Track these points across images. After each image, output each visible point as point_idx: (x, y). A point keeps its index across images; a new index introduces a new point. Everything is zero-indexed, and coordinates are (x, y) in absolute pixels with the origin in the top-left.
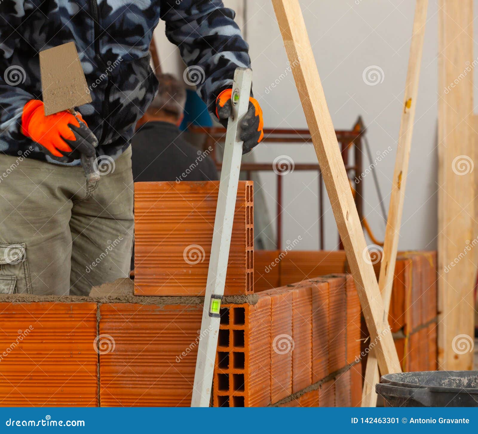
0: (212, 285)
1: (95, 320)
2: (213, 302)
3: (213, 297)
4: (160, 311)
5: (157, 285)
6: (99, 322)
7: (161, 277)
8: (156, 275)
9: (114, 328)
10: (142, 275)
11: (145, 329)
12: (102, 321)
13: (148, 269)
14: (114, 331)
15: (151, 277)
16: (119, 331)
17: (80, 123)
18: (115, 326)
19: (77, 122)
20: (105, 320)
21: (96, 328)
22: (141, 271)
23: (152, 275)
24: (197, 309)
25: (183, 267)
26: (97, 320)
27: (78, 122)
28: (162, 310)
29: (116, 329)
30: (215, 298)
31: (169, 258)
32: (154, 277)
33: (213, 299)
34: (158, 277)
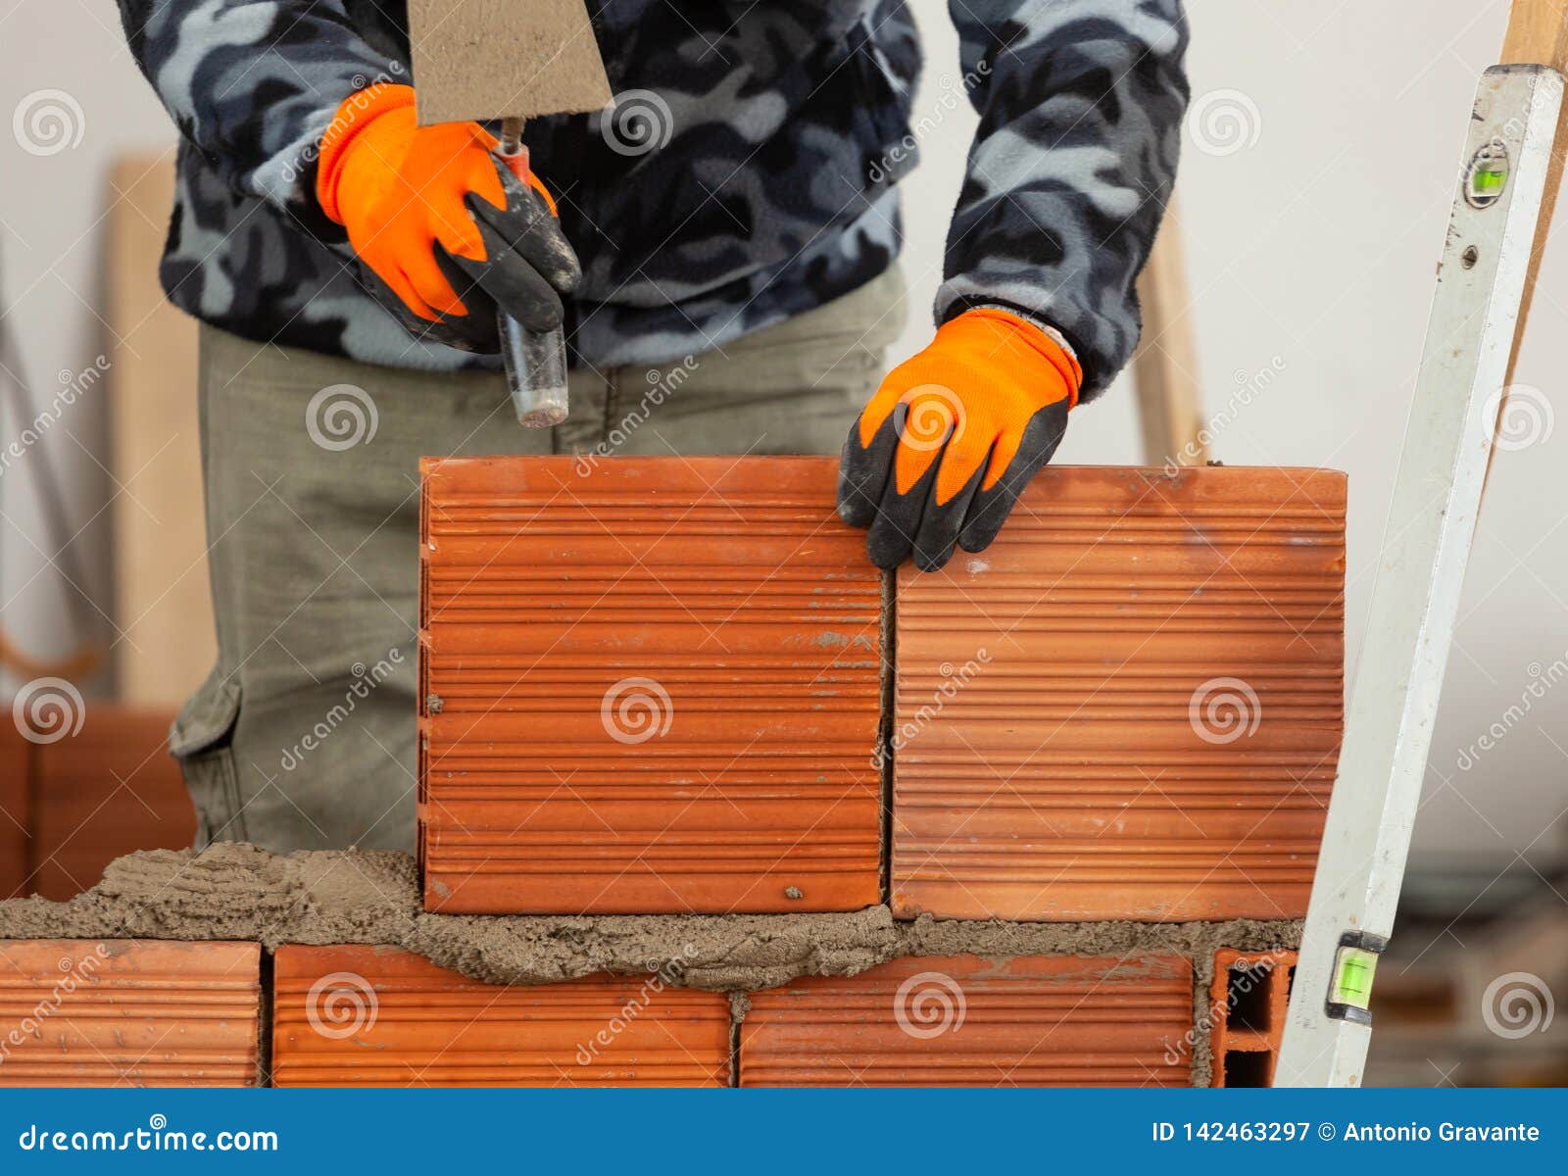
0: (1343, 895)
1: (725, 1015)
2: (1349, 964)
3: (1350, 940)
4: (993, 980)
5: (987, 876)
6: (739, 1026)
7: (1003, 847)
8: (982, 837)
9: (803, 1046)
10: (923, 836)
11: (926, 1052)
12: (753, 1018)
13: (951, 816)
14: (802, 1061)
15: (961, 847)
16: (821, 1062)
17: (508, 191)
18: (808, 1040)
19: (499, 186)
20: (766, 1016)
21: (724, 1050)
22: (923, 820)
23: (964, 837)
24: (1146, 971)
25: (1092, 808)
26: (732, 1015)
27: (504, 185)
28: (1002, 975)
29: (809, 1053)
30: (1359, 946)
31: (1035, 773)
32: (975, 845)
33: (1348, 951)
34: (992, 847)
